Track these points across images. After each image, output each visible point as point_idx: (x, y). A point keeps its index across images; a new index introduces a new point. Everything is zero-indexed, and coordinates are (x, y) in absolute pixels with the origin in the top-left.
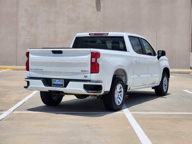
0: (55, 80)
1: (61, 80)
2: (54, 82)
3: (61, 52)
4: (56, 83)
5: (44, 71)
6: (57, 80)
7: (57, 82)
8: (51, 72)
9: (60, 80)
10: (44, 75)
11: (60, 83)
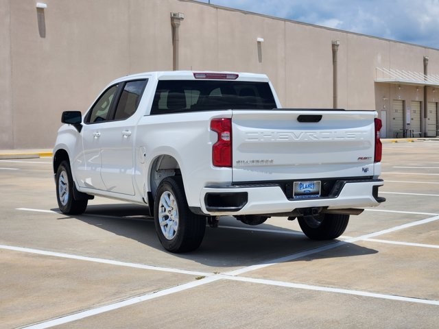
0: (300, 182)
1: (315, 182)
2: (297, 189)
3: (317, 119)
4: (302, 190)
5: (274, 163)
6: (305, 184)
7: (306, 188)
8: (294, 165)
9: (312, 182)
10: (273, 174)
11: (311, 190)
